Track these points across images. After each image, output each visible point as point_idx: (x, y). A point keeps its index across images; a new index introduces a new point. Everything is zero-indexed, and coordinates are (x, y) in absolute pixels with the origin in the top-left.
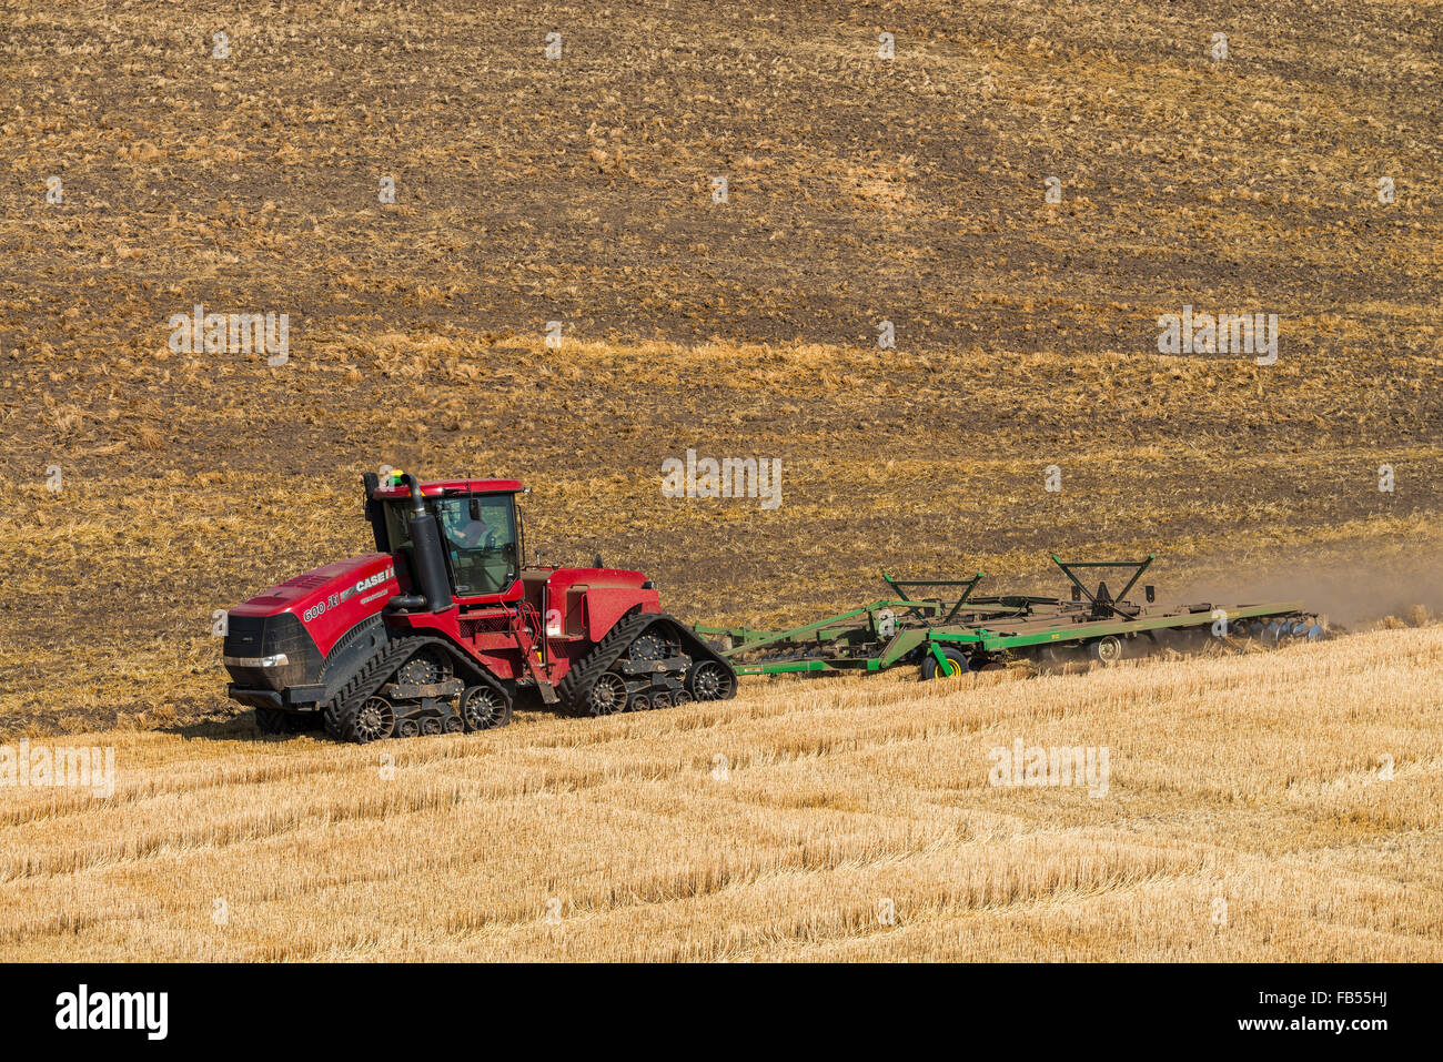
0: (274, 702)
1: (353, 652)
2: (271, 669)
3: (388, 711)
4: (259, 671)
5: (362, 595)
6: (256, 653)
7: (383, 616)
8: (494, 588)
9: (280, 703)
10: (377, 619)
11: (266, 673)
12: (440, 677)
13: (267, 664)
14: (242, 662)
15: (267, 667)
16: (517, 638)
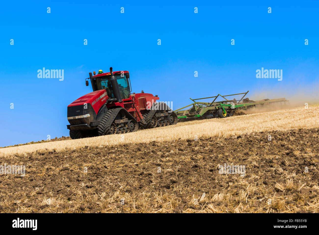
1: (101, 114)
3: (115, 127)
4: (82, 119)
6: (82, 115)
9: (89, 127)
10: (105, 105)
14: (77, 117)
15: (86, 118)
16: (136, 109)
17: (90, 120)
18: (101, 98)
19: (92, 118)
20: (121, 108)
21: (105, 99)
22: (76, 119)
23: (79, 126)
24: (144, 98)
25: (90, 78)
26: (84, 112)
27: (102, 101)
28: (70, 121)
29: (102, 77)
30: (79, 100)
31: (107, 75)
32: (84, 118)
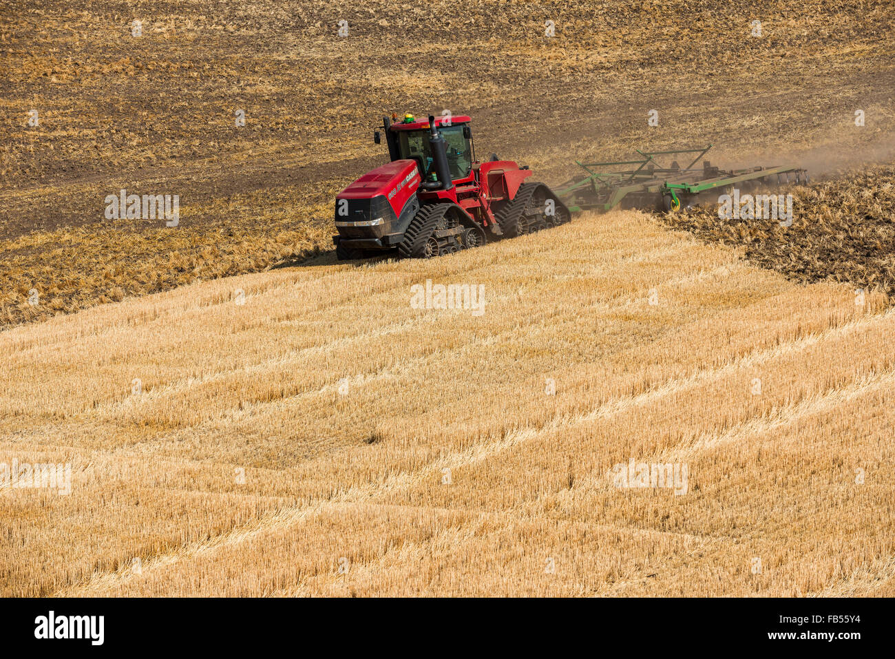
0: (378, 245)
1: (405, 214)
2: (376, 227)
3: (436, 244)
4: (369, 228)
5: (409, 184)
6: (368, 219)
7: (417, 194)
8: (462, 175)
9: (381, 245)
10: (414, 196)
11: (373, 229)
12: (450, 224)
13: (373, 224)
14: (356, 224)
15: (374, 226)
16: (480, 201)
17: (383, 231)
18: (408, 180)
19: (389, 227)
20: (451, 205)
21: (415, 182)
22: (354, 227)
23: (360, 242)
24: (501, 174)
25: (385, 127)
26: (372, 215)
27: (410, 187)
28: (339, 228)
29: (412, 129)
30: (360, 185)
31: (424, 127)
32: (371, 226)
